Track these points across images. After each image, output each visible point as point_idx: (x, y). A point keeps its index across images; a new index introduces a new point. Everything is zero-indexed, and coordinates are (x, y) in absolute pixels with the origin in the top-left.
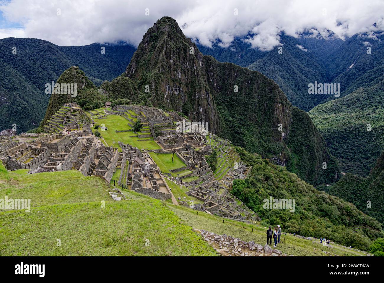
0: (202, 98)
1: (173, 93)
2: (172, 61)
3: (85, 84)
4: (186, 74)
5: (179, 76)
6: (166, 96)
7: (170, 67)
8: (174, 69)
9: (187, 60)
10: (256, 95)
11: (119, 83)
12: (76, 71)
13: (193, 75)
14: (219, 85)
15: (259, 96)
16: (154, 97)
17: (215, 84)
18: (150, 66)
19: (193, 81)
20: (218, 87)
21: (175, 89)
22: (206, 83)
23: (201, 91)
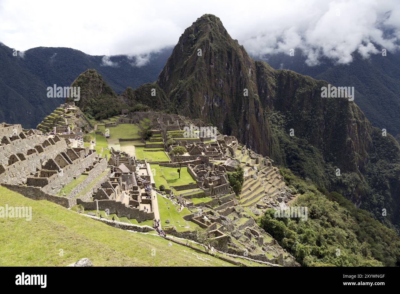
0: (249, 113)
1: (212, 105)
2: (212, 66)
3: (103, 89)
4: (230, 82)
5: (220, 85)
6: (203, 108)
7: (210, 73)
8: (215, 76)
9: (231, 65)
10: (321, 110)
11: (144, 90)
12: (92, 74)
13: (239, 83)
14: (273, 97)
15: (325, 112)
16: (188, 109)
17: (268, 97)
18: (186, 72)
19: (239, 91)
20: (272, 101)
21: (216, 101)
22: (257, 95)
23: (248, 103)
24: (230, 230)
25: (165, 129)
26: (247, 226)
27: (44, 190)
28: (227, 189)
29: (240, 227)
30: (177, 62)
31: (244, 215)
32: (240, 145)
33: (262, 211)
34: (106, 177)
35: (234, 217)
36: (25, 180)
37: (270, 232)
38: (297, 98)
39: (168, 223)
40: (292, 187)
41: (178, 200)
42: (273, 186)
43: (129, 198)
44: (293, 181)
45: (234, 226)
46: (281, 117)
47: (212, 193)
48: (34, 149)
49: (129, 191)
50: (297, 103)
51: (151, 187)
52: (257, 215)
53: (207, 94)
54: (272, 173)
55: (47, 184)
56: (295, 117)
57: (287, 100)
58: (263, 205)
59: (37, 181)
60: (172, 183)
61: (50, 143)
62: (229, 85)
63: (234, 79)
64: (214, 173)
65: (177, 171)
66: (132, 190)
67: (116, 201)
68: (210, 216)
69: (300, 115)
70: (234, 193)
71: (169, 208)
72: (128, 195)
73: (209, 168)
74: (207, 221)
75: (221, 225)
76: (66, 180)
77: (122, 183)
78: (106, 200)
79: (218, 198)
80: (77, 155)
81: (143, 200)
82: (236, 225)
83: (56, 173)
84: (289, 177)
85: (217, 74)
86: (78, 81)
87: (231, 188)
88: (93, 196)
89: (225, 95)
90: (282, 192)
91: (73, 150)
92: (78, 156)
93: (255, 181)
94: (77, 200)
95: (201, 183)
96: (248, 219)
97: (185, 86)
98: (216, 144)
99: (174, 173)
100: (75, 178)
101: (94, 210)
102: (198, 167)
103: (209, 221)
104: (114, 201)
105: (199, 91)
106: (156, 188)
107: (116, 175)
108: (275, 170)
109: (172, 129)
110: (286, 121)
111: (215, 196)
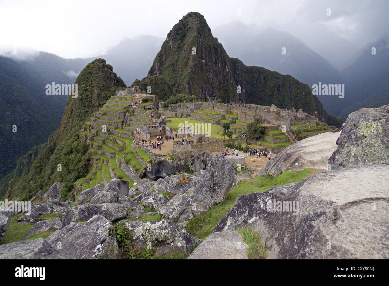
1: (206, 98)
2: (204, 61)
4: (219, 76)
5: (211, 79)
7: (202, 67)
8: (206, 70)
9: (218, 60)
10: (289, 101)
13: (225, 77)
15: (292, 103)
19: (226, 84)
23: (235, 96)
57: (259, 93)
62: (218, 80)
63: (222, 73)
85: (208, 68)
89: (215, 88)
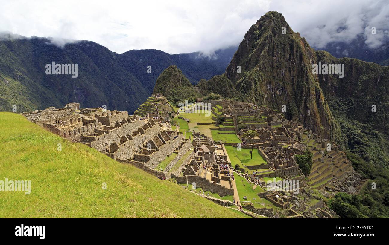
0: (310, 99)
1: (275, 93)
2: (275, 58)
3: (182, 81)
4: (292, 72)
5: (282, 75)
6: (266, 96)
7: (273, 64)
8: (277, 66)
9: (293, 56)
11: (215, 81)
12: (174, 69)
13: (300, 72)
14: (334, 85)
16: (252, 97)
17: (329, 84)
18: (251, 65)
19: (300, 79)
20: (333, 88)
21: (278, 89)
22: (317, 82)
23: (309, 91)
24: (302, 209)
25: (236, 115)
26: (317, 207)
27: (146, 165)
28: (296, 171)
29: (311, 207)
30: (243, 56)
31: (314, 196)
32: (306, 130)
33: (332, 194)
34: (191, 155)
35: (305, 198)
36: (132, 156)
37: (341, 215)
38: (360, 85)
39: (246, 199)
40: (361, 172)
41: (251, 178)
42: (341, 170)
43: (211, 175)
44: (362, 166)
45: (306, 207)
46: (343, 103)
47: (282, 173)
48: (138, 131)
49: (210, 168)
50: (360, 89)
51: (228, 166)
52: (327, 197)
53: (270, 84)
54: (339, 157)
55: (149, 160)
56: (357, 103)
57: (349, 87)
58: (332, 187)
59: (141, 157)
60: (245, 162)
61: (149, 126)
62: (291, 75)
63: (296, 69)
64: (283, 155)
65: (249, 152)
66: (213, 168)
67: (202, 177)
68: (281, 195)
69: (363, 101)
70: (304, 175)
71: (244, 186)
72: (210, 171)
73: (278, 150)
74: (280, 200)
75: (293, 204)
76: (162, 157)
77: (204, 161)
78: (194, 176)
79: (289, 179)
80: (169, 136)
81: (222, 177)
82: (307, 206)
83: (155, 151)
84: (357, 162)
85: (280, 65)
86: (163, 75)
87: (300, 170)
88: (183, 171)
89: (286, 83)
90: (350, 177)
91: (166, 133)
92: (170, 138)
93: (322, 164)
94: (172, 174)
95: (272, 164)
96: (318, 201)
97: (250, 76)
98: (283, 129)
99: (246, 154)
100: (168, 156)
101: (184, 183)
102: (268, 149)
103: (282, 200)
104: (200, 177)
105: (263, 80)
106: (232, 166)
107: (199, 154)
108: (342, 154)
109: (243, 115)
110: (348, 107)
111: (285, 177)
